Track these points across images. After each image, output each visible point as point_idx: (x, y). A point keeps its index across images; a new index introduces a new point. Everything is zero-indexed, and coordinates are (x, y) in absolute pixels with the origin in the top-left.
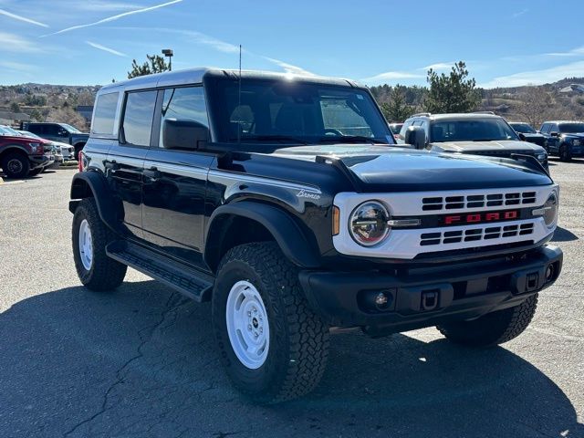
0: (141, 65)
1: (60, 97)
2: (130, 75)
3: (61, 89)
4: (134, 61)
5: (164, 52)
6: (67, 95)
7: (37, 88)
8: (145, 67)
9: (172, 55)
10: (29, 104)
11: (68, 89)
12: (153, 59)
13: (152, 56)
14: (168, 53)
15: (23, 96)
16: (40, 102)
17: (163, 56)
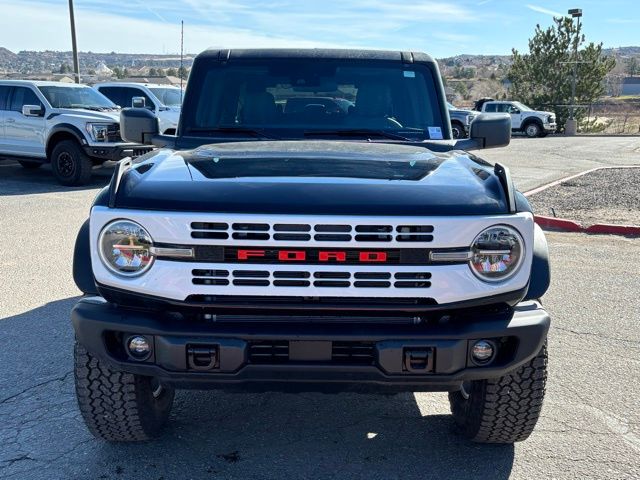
0: (544, 29)
1: (489, 69)
2: (531, 42)
3: (492, 59)
4: (538, 26)
5: (570, 12)
6: (497, 66)
7: (468, 60)
8: (549, 32)
9: (580, 15)
10: (457, 77)
11: (500, 58)
12: (560, 21)
13: (559, 18)
14: (576, 13)
15: (452, 68)
16: (468, 74)
17: (570, 16)
